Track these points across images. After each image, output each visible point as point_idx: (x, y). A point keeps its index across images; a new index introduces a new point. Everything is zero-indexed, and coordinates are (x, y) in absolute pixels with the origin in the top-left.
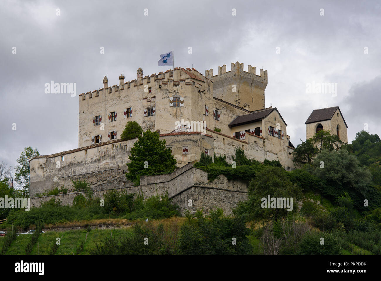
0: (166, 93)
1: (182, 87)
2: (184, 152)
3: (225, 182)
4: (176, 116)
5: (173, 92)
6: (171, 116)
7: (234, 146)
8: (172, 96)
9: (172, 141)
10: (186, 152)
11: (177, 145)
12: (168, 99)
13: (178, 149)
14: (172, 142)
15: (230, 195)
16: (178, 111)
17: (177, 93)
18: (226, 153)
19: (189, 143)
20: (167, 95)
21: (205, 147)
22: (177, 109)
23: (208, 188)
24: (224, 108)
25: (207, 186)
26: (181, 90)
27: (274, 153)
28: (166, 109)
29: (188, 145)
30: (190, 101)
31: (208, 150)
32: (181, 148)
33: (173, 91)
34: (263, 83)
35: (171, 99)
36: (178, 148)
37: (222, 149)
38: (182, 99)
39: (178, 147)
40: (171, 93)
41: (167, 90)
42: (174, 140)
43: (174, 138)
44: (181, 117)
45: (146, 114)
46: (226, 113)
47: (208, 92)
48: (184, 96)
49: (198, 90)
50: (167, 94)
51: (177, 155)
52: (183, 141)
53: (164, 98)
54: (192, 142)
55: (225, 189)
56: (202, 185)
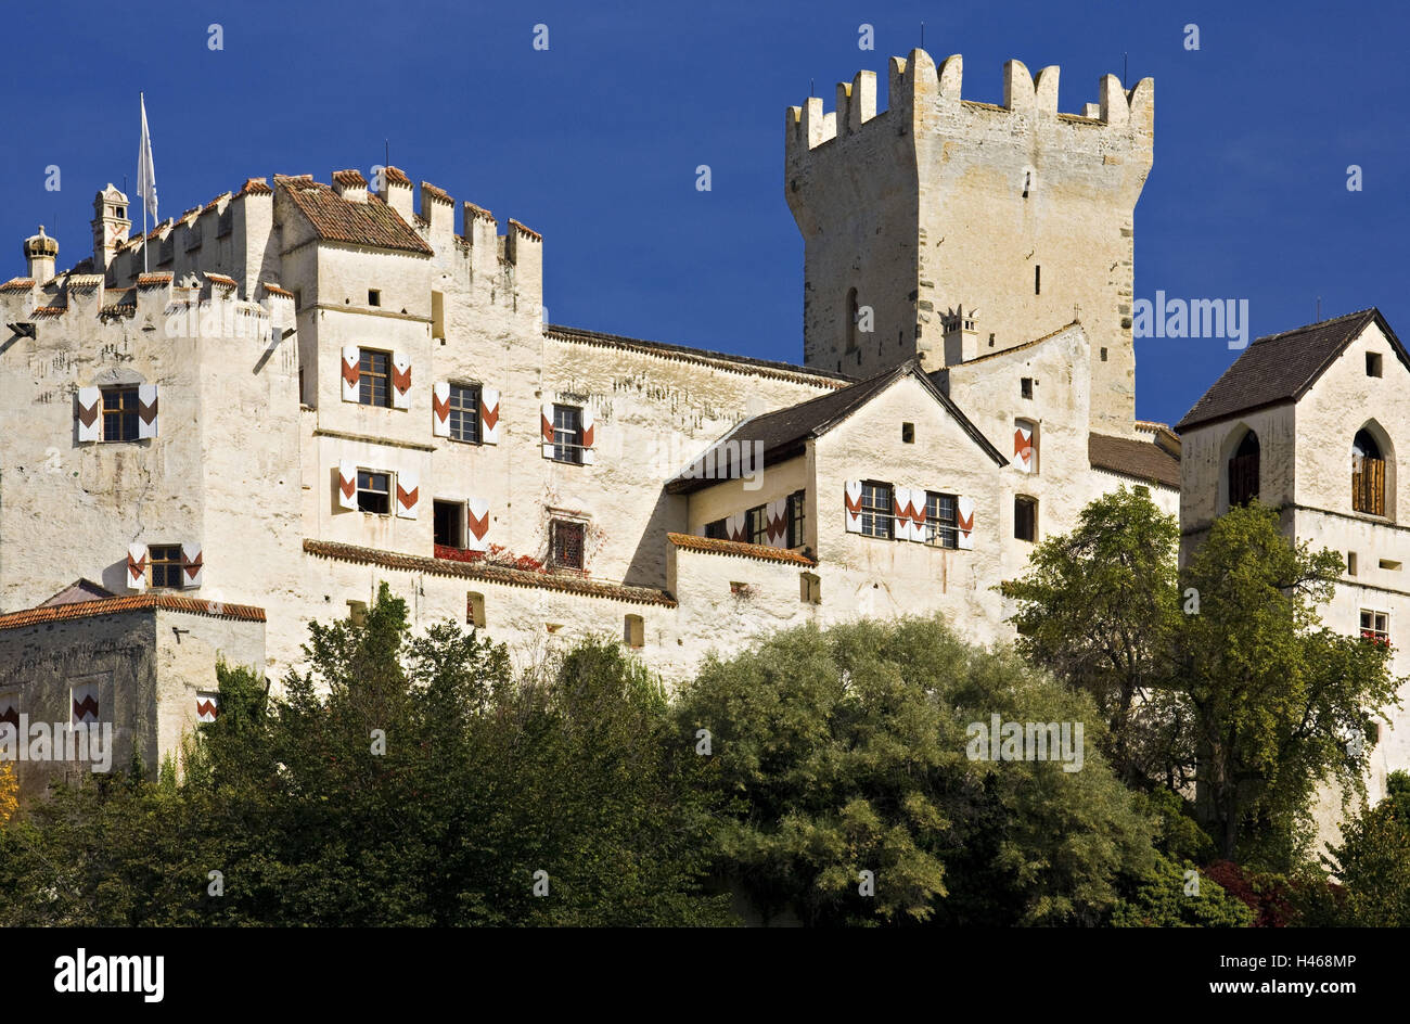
0: (60, 364)
1: (148, 321)
4: (115, 495)
5: (97, 354)
6: (89, 499)
7: (563, 632)
8: (91, 378)
10: (89, 716)
12: (67, 398)
14: (21, 666)
16: (130, 463)
17: (123, 359)
19: (102, 661)
20: (64, 377)
22: (120, 455)
24: (628, 383)
26: (143, 338)
29: (96, 679)
33: (100, 347)
35: (90, 397)
36: (47, 696)
38: (148, 394)
39: (48, 688)
40: (88, 360)
41: (64, 346)
44: (144, 502)
47: (501, 300)
48: (162, 373)
50: (65, 368)
52: (74, 652)
53: (46, 398)
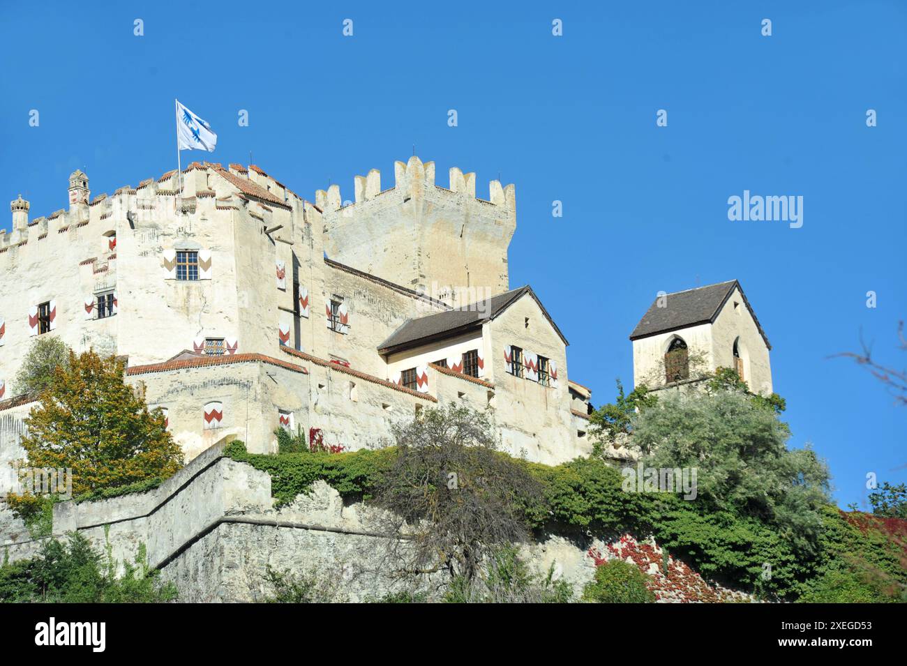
0: (153, 236)
1: (203, 215)
2: (209, 422)
3: (332, 502)
4: (186, 309)
5: (174, 232)
6: (171, 311)
7: (389, 409)
8: (170, 245)
9: (167, 387)
10: (215, 421)
11: (184, 401)
12: (159, 255)
13: (190, 412)
14: (169, 392)
15: (350, 547)
16: (194, 292)
17: (189, 235)
18: (360, 428)
19: (224, 390)
20: (155, 243)
21: (279, 404)
22: (188, 287)
23: (273, 525)
24: (360, 293)
25: (272, 516)
26: (200, 224)
27: (526, 432)
28: (152, 290)
29: (220, 400)
30: (231, 260)
31: (287, 413)
32: (198, 409)
33: (176, 228)
34: (499, 224)
35: (171, 255)
36: (187, 410)
37: (347, 416)
38: (203, 255)
39: (188, 405)
40: (169, 235)
41: (155, 227)
42: (176, 385)
43: (175, 378)
44: (203, 314)
45: (95, 312)
46: (367, 309)
47: (306, 242)
48: (211, 244)
49: (261, 225)
50: (156, 238)
51: (186, 431)
52: (205, 385)
53: (145, 254)
54: (234, 388)
55: (333, 526)
56: (252, 516)
